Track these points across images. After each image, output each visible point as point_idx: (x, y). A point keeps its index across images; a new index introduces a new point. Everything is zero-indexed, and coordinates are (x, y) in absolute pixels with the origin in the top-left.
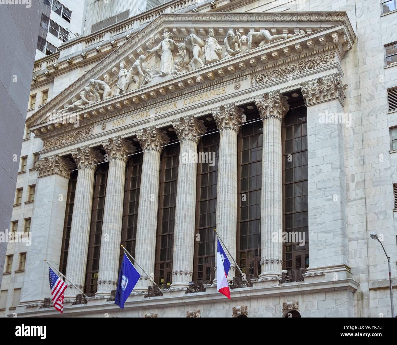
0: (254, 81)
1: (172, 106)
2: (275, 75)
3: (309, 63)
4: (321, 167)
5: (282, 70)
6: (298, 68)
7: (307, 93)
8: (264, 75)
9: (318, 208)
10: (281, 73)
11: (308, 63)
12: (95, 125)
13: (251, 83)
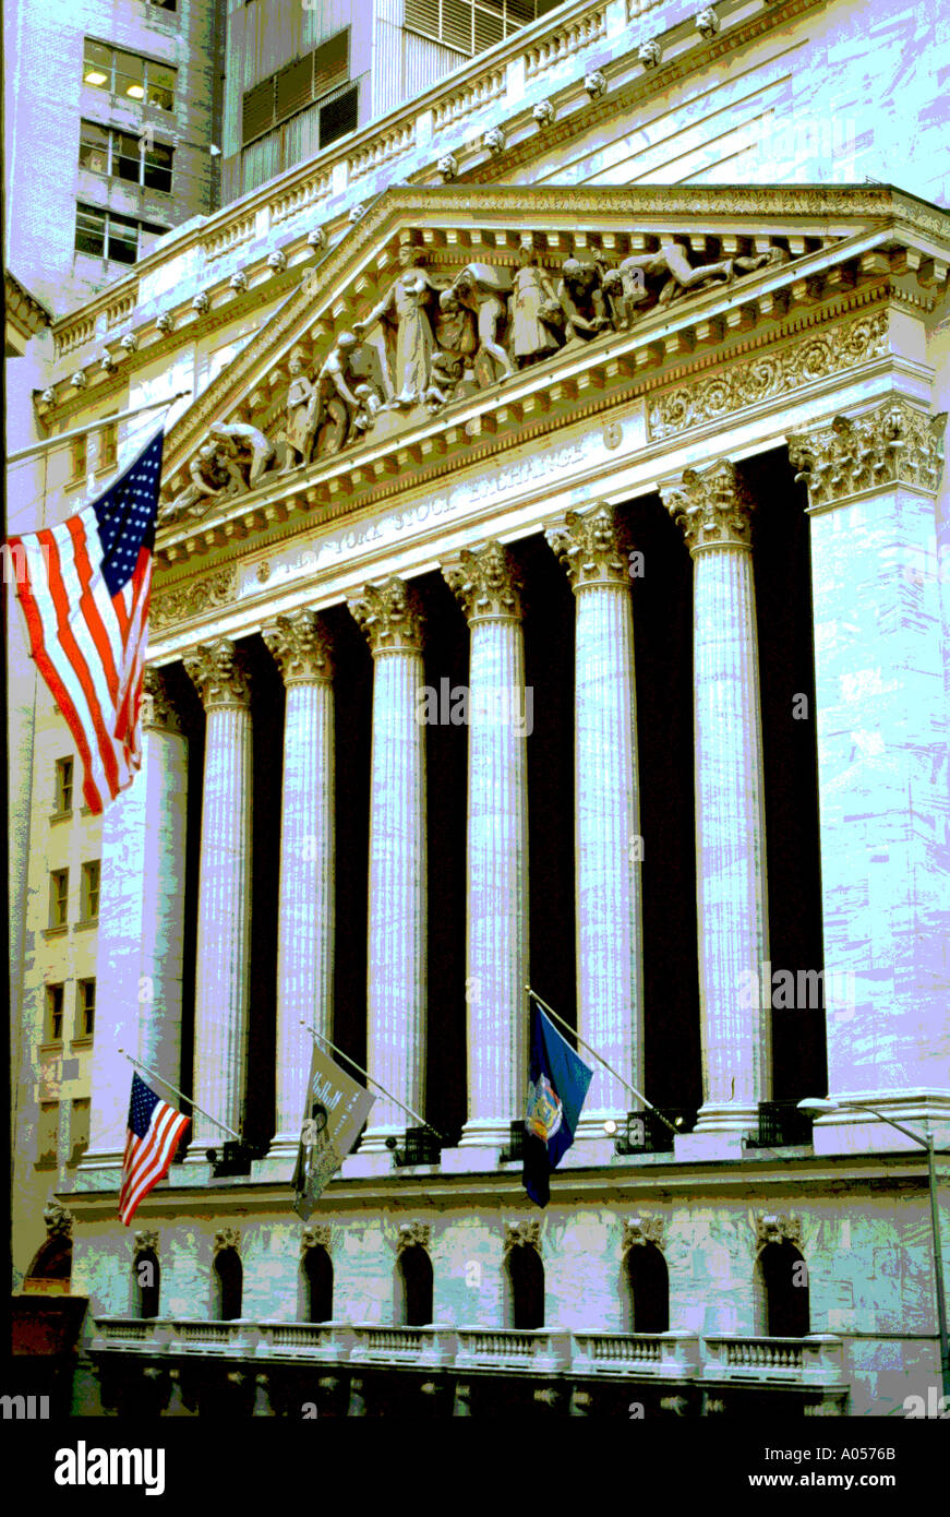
0: (655, 418)
1: (440, 504)
2: (717, 397)
3: (812, 354)
4: (856, 738)
5: (735, 377)
6: (779, 373)
7: (808, 468)
8: (685, 396)
9: (848, 889)
10: (732, 387)
11: (807, 354)
12: (240, 566)
13: (651, 427)
